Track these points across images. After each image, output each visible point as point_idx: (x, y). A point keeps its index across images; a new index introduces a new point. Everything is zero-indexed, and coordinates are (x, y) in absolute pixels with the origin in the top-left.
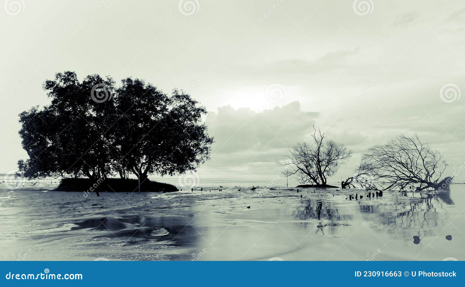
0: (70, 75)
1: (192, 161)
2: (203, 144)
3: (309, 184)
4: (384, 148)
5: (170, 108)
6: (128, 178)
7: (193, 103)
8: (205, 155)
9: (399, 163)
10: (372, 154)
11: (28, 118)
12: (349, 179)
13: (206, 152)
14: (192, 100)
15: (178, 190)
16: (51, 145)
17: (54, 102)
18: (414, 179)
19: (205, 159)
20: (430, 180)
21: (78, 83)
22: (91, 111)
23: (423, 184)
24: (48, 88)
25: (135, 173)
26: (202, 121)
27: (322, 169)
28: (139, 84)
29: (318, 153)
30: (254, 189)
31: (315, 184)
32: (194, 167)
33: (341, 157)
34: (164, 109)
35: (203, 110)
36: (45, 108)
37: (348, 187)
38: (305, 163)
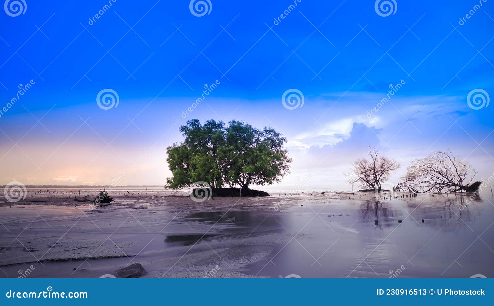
0: (196, 122)
1: (279, 175)
2: (285, 163)
3: (368, 189)
4: (423, 161)
5: (262, 139)
6: (235, 188)
7: (278, 135)
8: (287, 171)
9: (436, 172)
10: (414, 165)
11: (171, 150)
12: (399, 184)
13: (287, 168)
14: (277, 133)
15: (269, 195)
16: (186, 167)
17: (187, 140)
18: (449, 183)
19: (287, 173)
20: (462, 184)
21: (201, 126)
22: (209, 144)
23: (457, 187)
24: (182, 131)
25: (239, 184)
26: (284, 147)
27: (378, 177)
28: (240, 124)
29: (374, 166)
30: (323, 193)
31: (373, 189)
32: (279, 179)
33: (392, 168)
34: (257, 140)
35: (284, 140)
36: (181, 144)
37: (399, 191)
38: (364, 174)
